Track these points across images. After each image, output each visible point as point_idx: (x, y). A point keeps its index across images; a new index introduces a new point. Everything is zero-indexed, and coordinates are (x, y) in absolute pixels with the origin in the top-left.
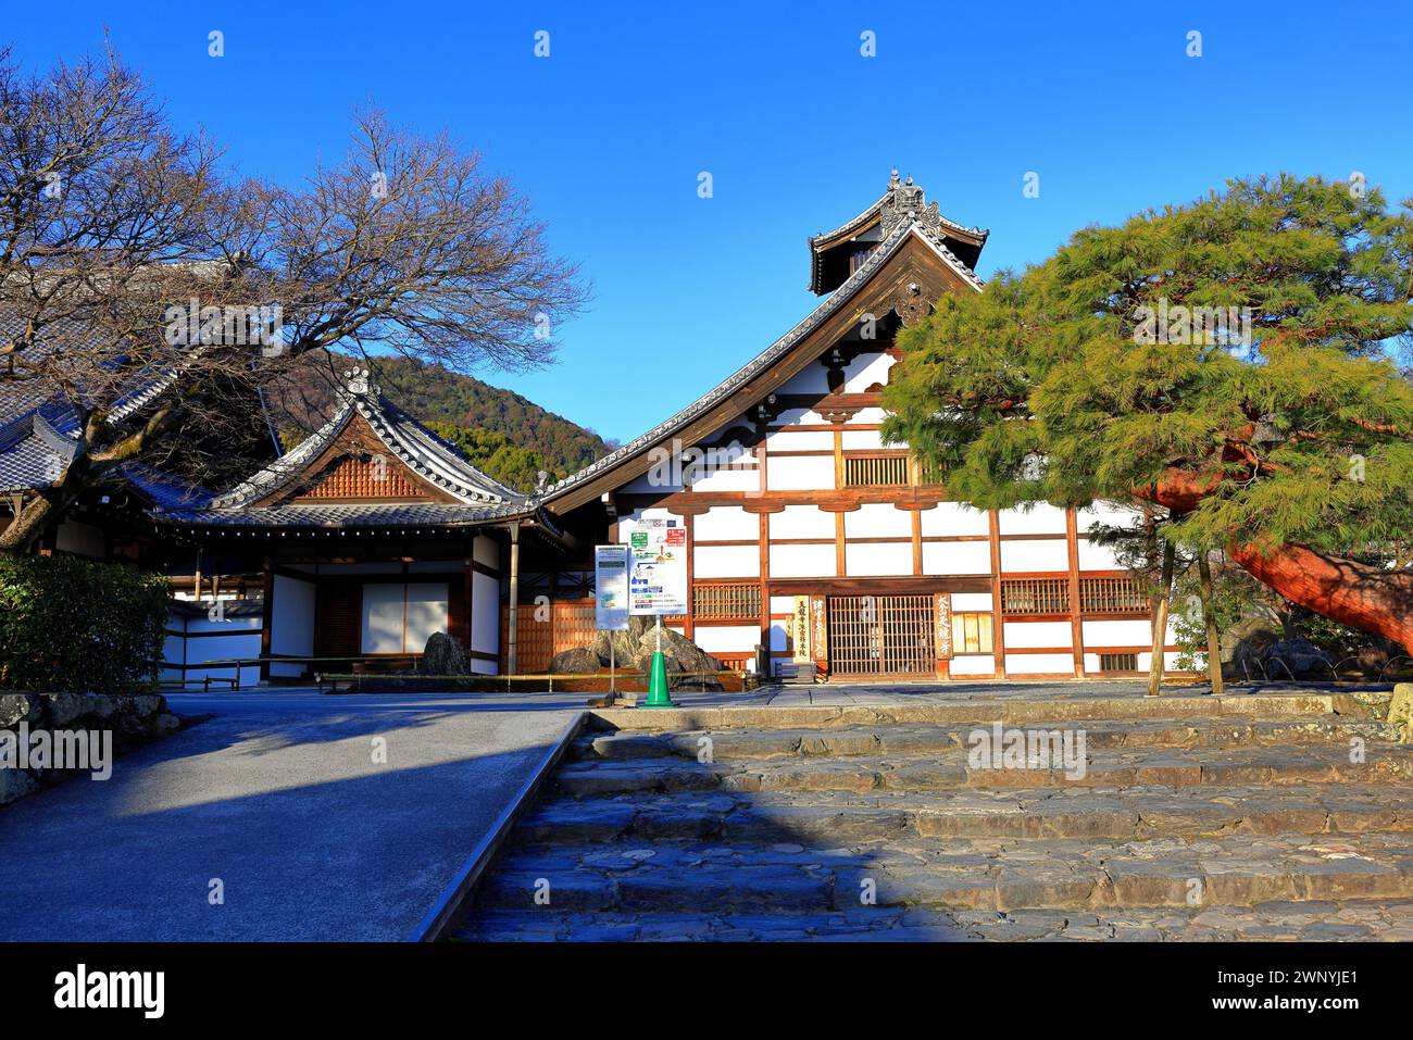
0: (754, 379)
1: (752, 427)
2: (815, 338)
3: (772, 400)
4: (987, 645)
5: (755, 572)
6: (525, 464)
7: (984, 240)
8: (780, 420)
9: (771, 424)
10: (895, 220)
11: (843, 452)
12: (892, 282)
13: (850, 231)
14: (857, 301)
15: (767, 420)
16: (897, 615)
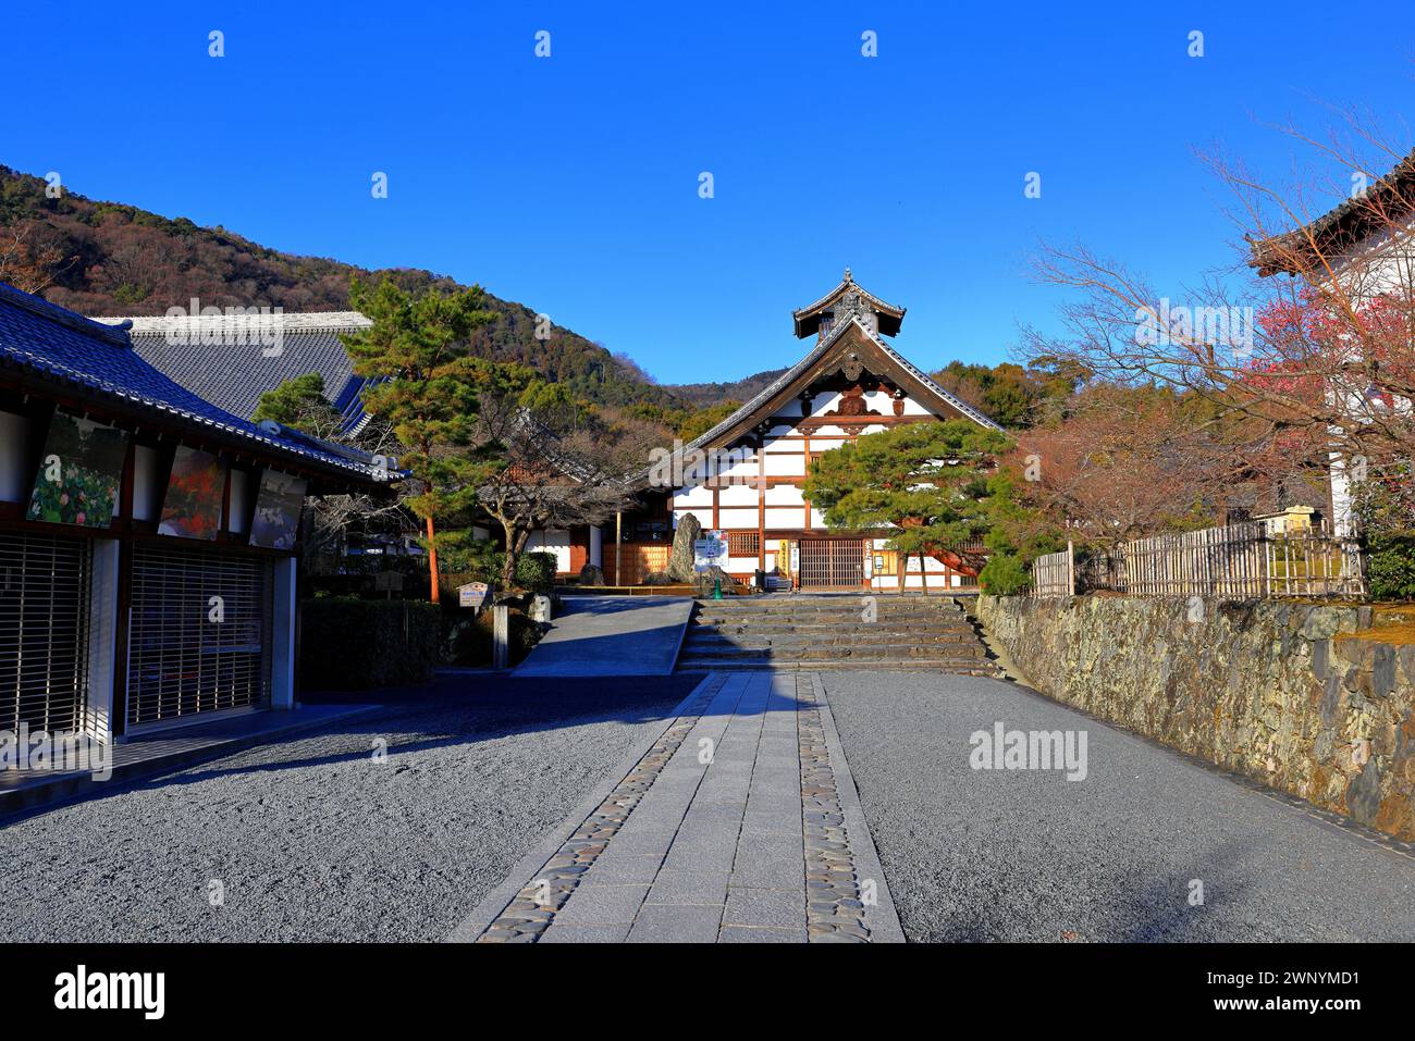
0: (756, 410)
1: (755, 437)
2: (793, 385)
3: (767, 423)
4: (894, 570)
5: (755, 525)
6: (556, 398)
7: (904, 314)
8: (773, 432)
9: (766, 435)
10: (843, 314)
11: (811, 453)
12: (840, 352)
13: (819, 307)
14: (819, 364)
15: (764, 433)
16: (841, 552)
